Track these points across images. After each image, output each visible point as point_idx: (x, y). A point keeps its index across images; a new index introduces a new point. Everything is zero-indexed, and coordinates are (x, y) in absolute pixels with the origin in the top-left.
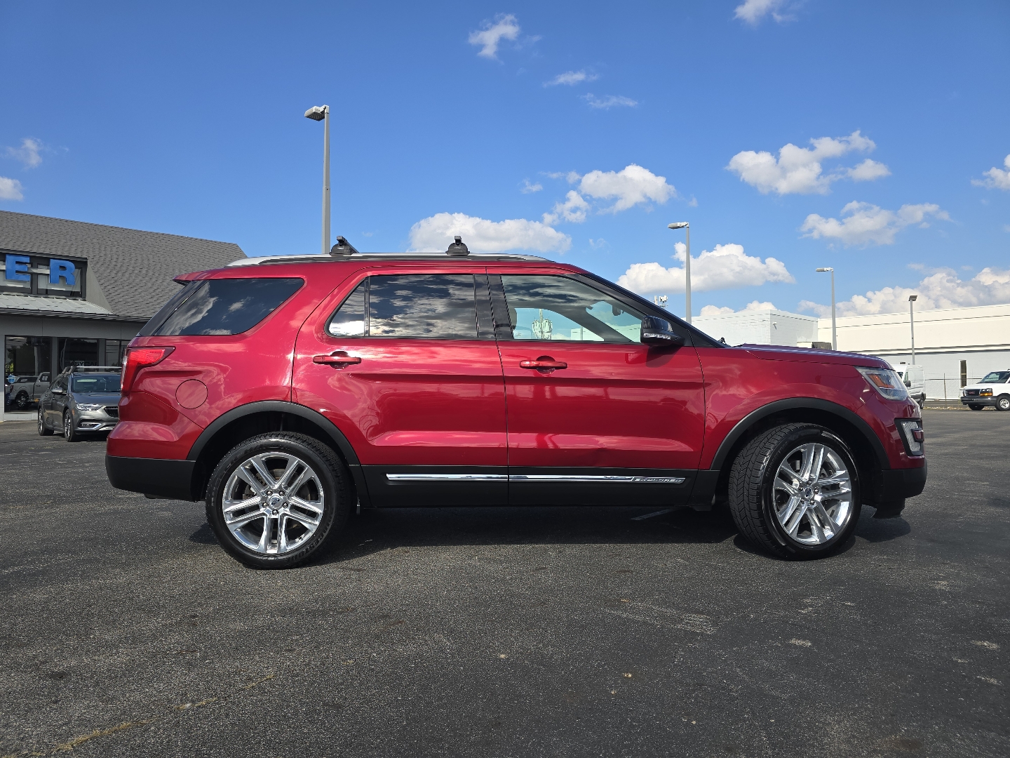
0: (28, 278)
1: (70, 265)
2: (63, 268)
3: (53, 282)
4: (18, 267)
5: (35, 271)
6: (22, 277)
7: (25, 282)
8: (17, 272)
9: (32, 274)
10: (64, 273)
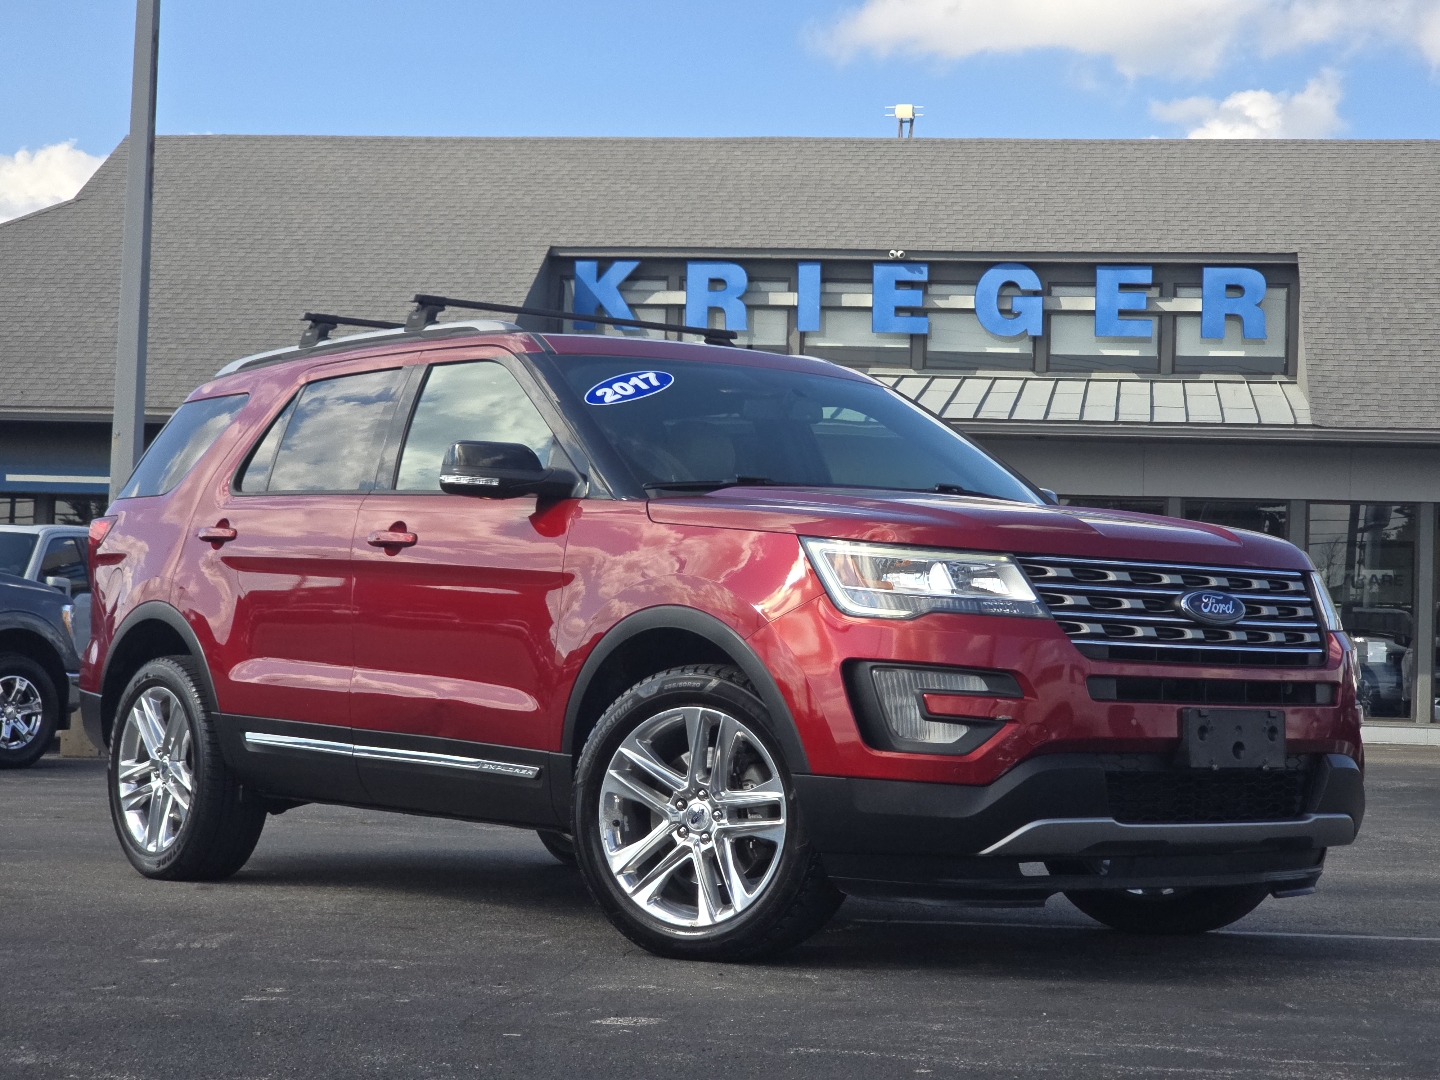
0: (1150, 328)
1: (1253, 279)
2: (1235, 288)
3: (1210, 335)
4: (1127, 300)
5: (1167, 306)
6: (1135, 327)
7: (1145, 340)
8: (1122, 313)
9: (1162, 315)
10: (1238, 305)
